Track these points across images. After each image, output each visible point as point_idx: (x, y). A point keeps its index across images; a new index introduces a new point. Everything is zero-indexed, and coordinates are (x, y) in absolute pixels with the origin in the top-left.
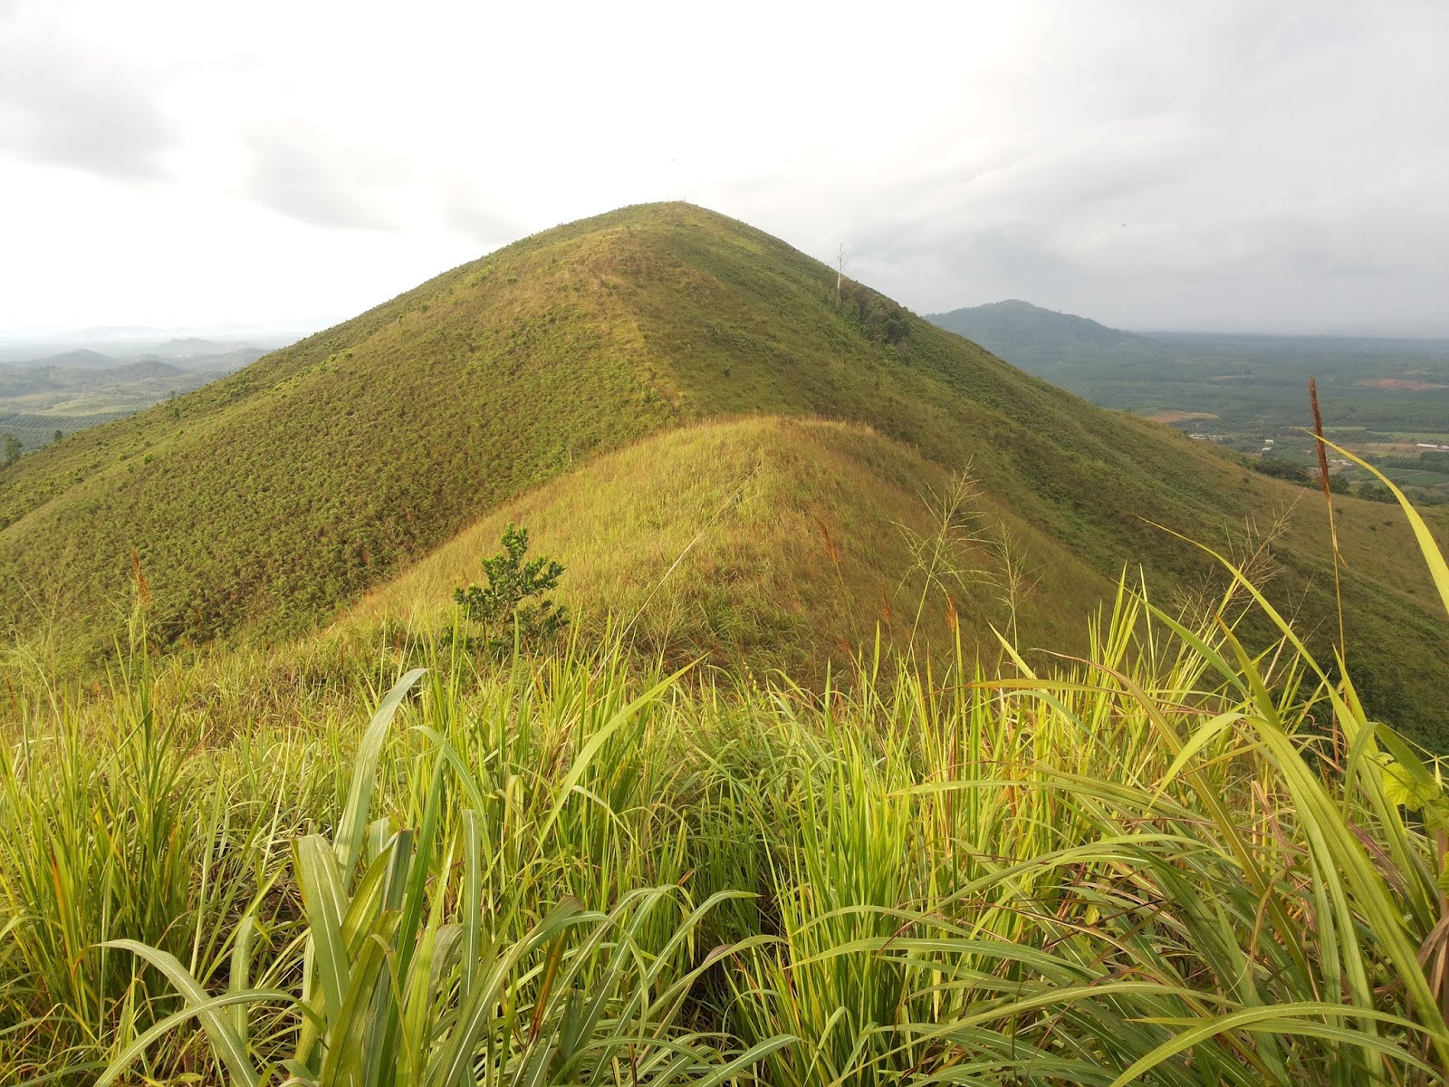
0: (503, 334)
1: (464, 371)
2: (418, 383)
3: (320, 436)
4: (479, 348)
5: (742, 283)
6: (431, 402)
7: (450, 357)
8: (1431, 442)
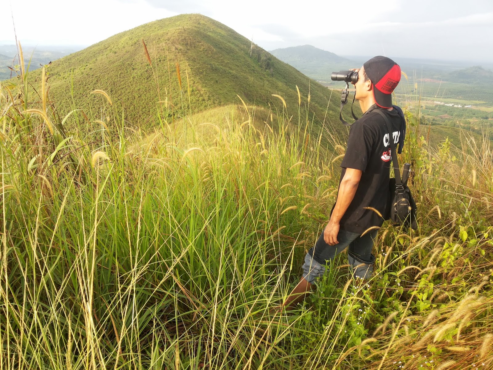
0: (144, 64)
1: (131, 77)
2: (116, 80)
3: (84, 97)
4: (136, 69)
5: (221, 48)
6: (121, 87)
7: (126, 71)
8: (439, 101)
